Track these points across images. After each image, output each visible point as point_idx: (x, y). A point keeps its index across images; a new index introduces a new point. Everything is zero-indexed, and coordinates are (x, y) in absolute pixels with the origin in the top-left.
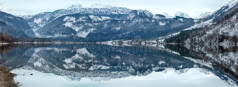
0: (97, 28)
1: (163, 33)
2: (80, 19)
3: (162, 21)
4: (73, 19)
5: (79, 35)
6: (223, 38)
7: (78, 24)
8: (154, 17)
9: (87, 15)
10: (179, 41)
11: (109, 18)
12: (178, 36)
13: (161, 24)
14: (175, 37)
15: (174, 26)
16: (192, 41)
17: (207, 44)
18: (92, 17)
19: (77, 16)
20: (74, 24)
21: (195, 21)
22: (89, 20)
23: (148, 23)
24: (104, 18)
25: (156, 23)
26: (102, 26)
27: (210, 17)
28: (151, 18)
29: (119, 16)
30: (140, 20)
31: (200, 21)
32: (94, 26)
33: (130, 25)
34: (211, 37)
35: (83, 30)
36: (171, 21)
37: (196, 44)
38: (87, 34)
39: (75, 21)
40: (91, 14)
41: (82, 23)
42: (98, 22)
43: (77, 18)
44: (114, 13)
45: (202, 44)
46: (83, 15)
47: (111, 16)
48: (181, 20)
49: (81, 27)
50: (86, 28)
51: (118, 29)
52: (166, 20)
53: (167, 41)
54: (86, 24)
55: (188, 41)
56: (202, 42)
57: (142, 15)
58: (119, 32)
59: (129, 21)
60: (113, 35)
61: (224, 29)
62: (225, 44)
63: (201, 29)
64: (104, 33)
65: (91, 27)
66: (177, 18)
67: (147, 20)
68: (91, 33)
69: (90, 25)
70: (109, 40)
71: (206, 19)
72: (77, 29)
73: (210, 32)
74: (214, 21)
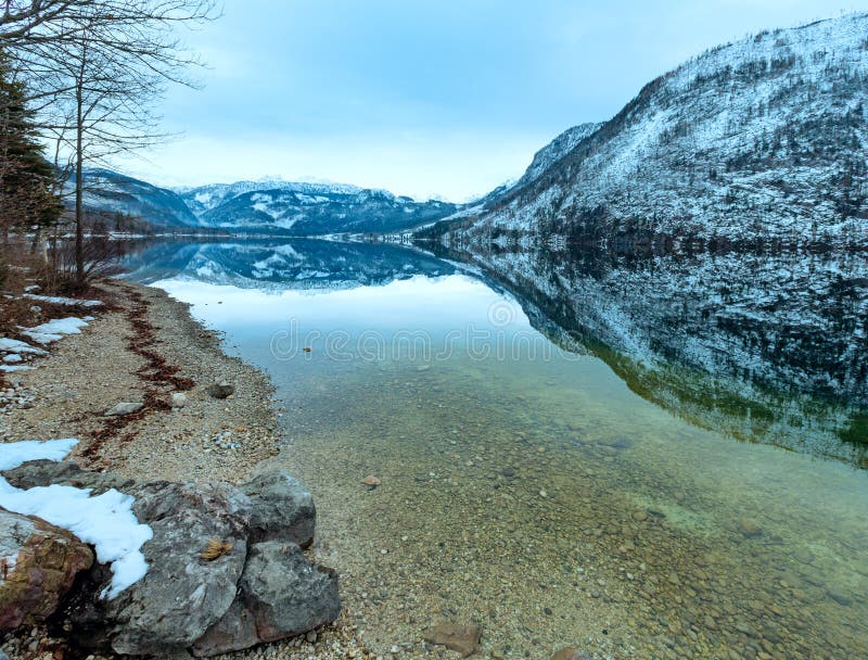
0: (309, 214)
1: (410, 225)
2: (281, 199)
3: (409, 206)
4: (267, 198)
5: (280, 224)
6: (498, 232)
7: (276, 206)
8: (397, 200)
9: (292, 193)
10: (433, 236)
11: (327, 199)
12: (432, 229)
13: (407, 210)
14: (428, 230)
15: (426, 213)
16: (453, 236)
17: (475, 241)
18: (299, 196)
19: (275, 193)
20: (270, 206)
21: (457, 207)
22: (296, 202)
23: (387, 208)
24: (319, 199)
25: (400, 208)
26: (316, 212)
27: (480, 202)
28: (392, 201)
29: (344, 196)
30: (376, 205)
31: (464, 207)
32: (304, 210)
33: (360, 211)
34: (480, 231)
35: (285, 216)
36: (420, 208)
37: (458, 240)
38: (292, 222)
39: (271, 202)
40: (297, 192)
41: (284, 205)
42: (310, 204)
43: (274, 198)
44: (335, 192)
45: (467, 240)
46: (284, 193)
47: (331, 195)
48: (437, 205)
49: (283, 212)
50: (290, 214)
51: (342, 216)
52: (415, 205)
53: (416, 235)
54: (290, 207)
55: (447, 236)
56: (467, 237)
57: (378, 197)
58: (344, 221)
59: (358, 205)
60: (335, 226)
61: (499, 220)
62: (502, 241)
63: (466, 218)
64: (320, 222)
65: (298, 212)
66: (431, 202)
67: (387, 204)
68: (298, 222)
69: (297, 208)
70: (328, 233)
71: (472, 205)
72: (275, 215)
73: (479, 224)
74: (485, 208)
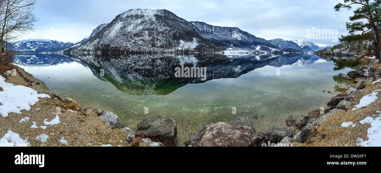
0: (39, 47)
1: (63, 49)
2: (33, 44)
3: (62, 44)
4: (30, 43)
5: (32, 50)
6: (84, 50)
7: (32, 45)
8: (59, 43)
9: (35, 42)
10: (68, 52)
11: (43, 43)
12: (68, 50)
13: (62, 45)
14: (67, 50)
15: (66, 46)
16: (73, 51)
17: (79, 53)
18: (37, 43)
19: (31, 42)
20: (30, 46)
21: (74, 44)
22: (36, 44)
23: (57, 45)
24: (41, 43)
25: (60, 45)
26: (40, 46)
27: (80, 43)
28: (58, 43)
29: (47, 42)
30: (54, 44)
31: (76, 44)
32: (38, 46)
33: (51, 46)
34: (80, 50)
35: (33, 48)
36: (65, 44)
37: (74, 53)
38: (35, 49)
39: (31, 45)
40: (36, 42)
41: (33, 45)
42: (39, 45)
43: (31, 43)
44: (45, 41)
45: (77, 53)
46: (33, 42)
47: (44, 42)
48: (69, 44)
49: (33, 47)
50: (35, 47)
51: (46, 47)
52: (64, 44)
53: (64, 52)
54: (35, 46)
55: (72, 52)
56: (77, 52)
57: (55, 42)
58: (47, 49)
59: (50, 44)
60: (45, 50)
61: (85, 47)
62: (85, 53)
63: (76, 47)
64: (41, 49)
65: (37, 47)
66: (68, 43)
67: (57, 44)
68: (36, 49)
69: (36, 46)
70: (43, 52)
71: (78, 43)
72: (31, 48)
73: (80, 48)
74: (81, 44)
